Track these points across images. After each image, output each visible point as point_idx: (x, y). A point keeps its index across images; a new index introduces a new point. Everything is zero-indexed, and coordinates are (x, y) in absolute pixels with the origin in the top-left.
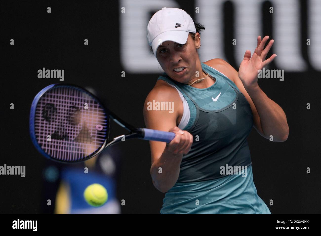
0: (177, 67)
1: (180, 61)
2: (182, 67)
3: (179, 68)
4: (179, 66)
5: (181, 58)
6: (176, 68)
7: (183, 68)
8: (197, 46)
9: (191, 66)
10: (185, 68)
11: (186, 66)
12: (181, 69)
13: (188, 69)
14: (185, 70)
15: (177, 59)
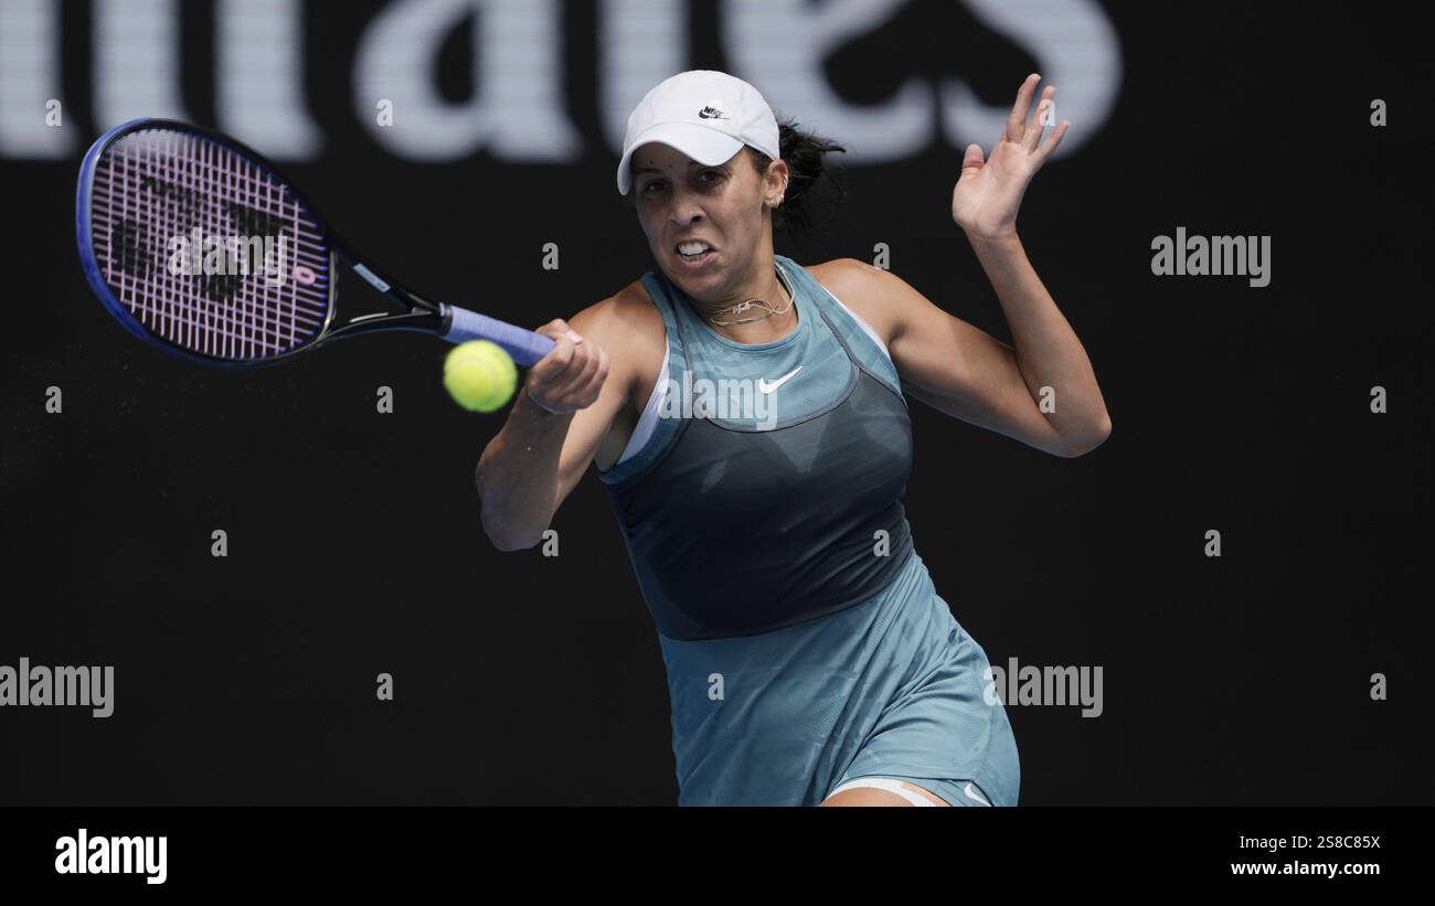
0: (686, 238)
1: (696, 219)
2: (701, 242)
3: (693, 242)
4: (694, 237)
5: (701, 213)
6: (685, 243)
7: (706, 248)
8: (771, 199)
9: (731, 249)
10: (711, 249)
11: (717, 245)
12: (699, 248)
13: (721, 258)
14: (713, 255)
15: (687, 209)
